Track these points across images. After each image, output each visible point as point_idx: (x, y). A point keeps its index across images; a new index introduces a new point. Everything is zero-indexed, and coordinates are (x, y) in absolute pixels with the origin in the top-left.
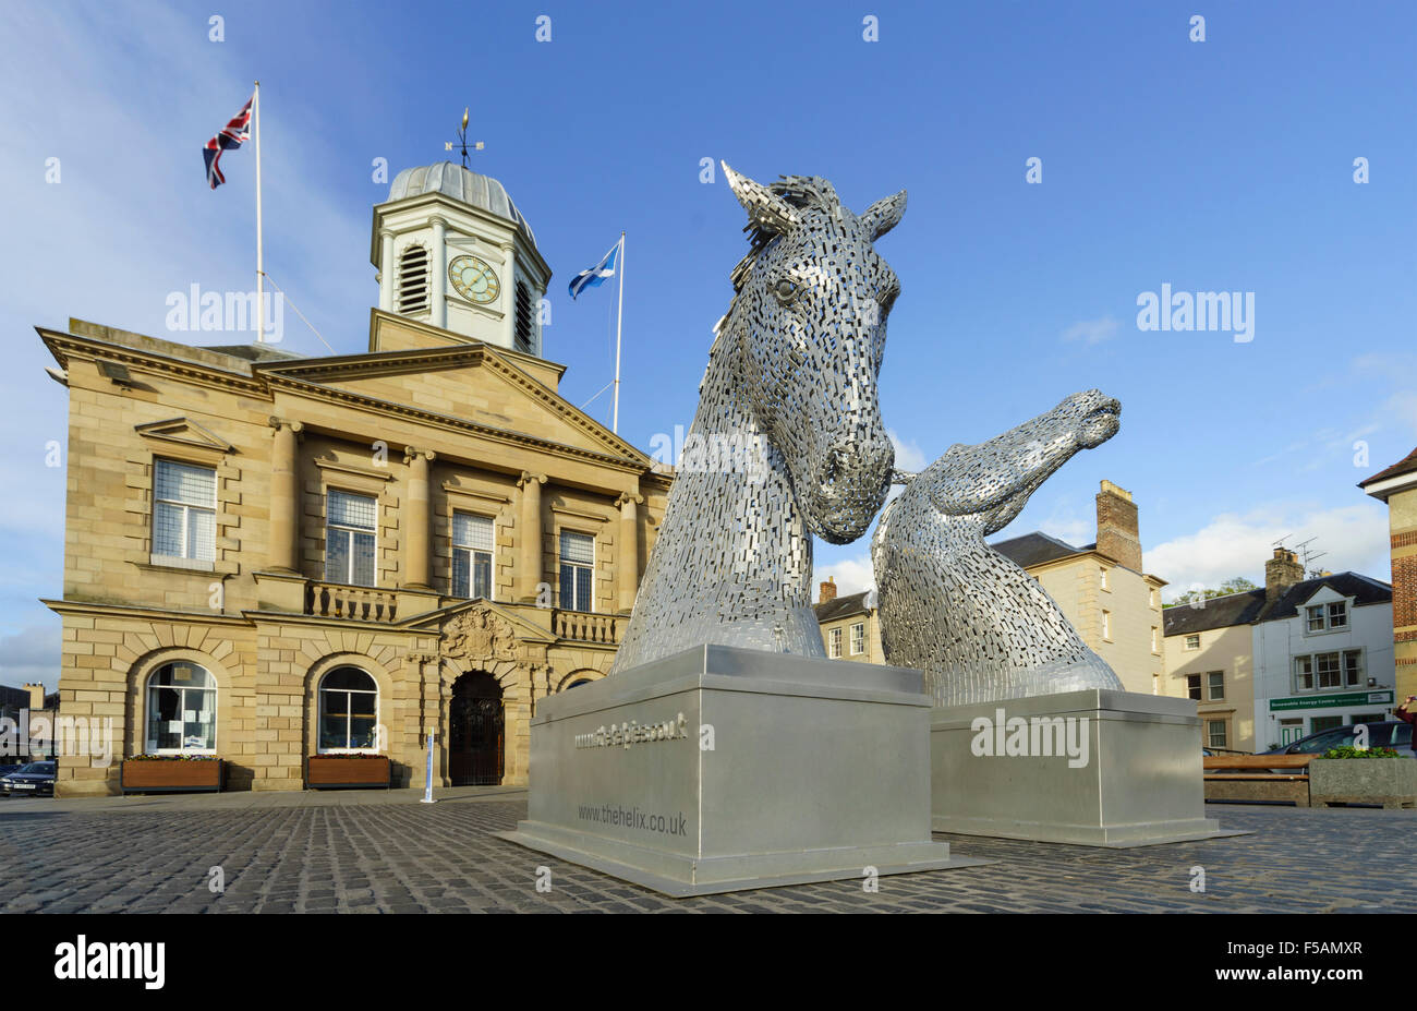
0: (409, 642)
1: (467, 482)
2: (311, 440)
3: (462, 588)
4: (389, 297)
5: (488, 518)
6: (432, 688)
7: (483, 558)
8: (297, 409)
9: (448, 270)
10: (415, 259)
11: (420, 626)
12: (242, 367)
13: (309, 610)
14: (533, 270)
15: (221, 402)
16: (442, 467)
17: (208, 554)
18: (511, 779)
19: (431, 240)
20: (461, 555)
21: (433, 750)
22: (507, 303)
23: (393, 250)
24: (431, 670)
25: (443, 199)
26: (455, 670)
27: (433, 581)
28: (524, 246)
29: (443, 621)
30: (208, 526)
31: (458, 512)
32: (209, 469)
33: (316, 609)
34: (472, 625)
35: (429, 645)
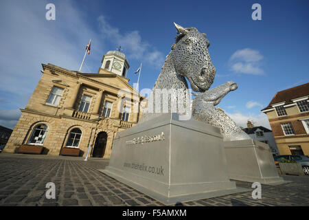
0: (91, 124)
1: (109, 96)
2: (83, 86)
3: (104, 115)
4: (103, 66)
5: (112, 103)
6: (93, 134)
7: (109, 110)
8: (82, 81)
9: (113, 64)
10: (108, 62)
11: (94, 121)
12: (75, 74)
13: (73, 116)
14: (127, 66)
15: (70, 78)
16: (105, 93)
17: (57, 104)
18: (105, 156)
19: (112, 60)
20: (105, 109)
21: (90, 148)
22: (122, 69)
23: (105, 61)
24: (94, 130)
25: (115, 55)
26: (99, 131)
27: (99, 113)
28: (126, 62)
29: (99, 121)
30: (59, 98)
31: (106, 101)
32: (63, 89)
33: (74, 116)
34: (104, 122)
35: (95, 125)
